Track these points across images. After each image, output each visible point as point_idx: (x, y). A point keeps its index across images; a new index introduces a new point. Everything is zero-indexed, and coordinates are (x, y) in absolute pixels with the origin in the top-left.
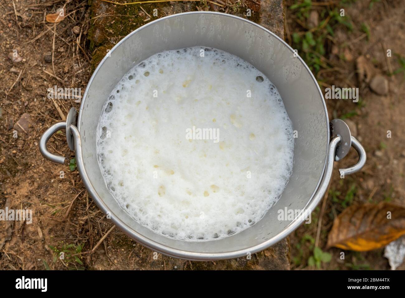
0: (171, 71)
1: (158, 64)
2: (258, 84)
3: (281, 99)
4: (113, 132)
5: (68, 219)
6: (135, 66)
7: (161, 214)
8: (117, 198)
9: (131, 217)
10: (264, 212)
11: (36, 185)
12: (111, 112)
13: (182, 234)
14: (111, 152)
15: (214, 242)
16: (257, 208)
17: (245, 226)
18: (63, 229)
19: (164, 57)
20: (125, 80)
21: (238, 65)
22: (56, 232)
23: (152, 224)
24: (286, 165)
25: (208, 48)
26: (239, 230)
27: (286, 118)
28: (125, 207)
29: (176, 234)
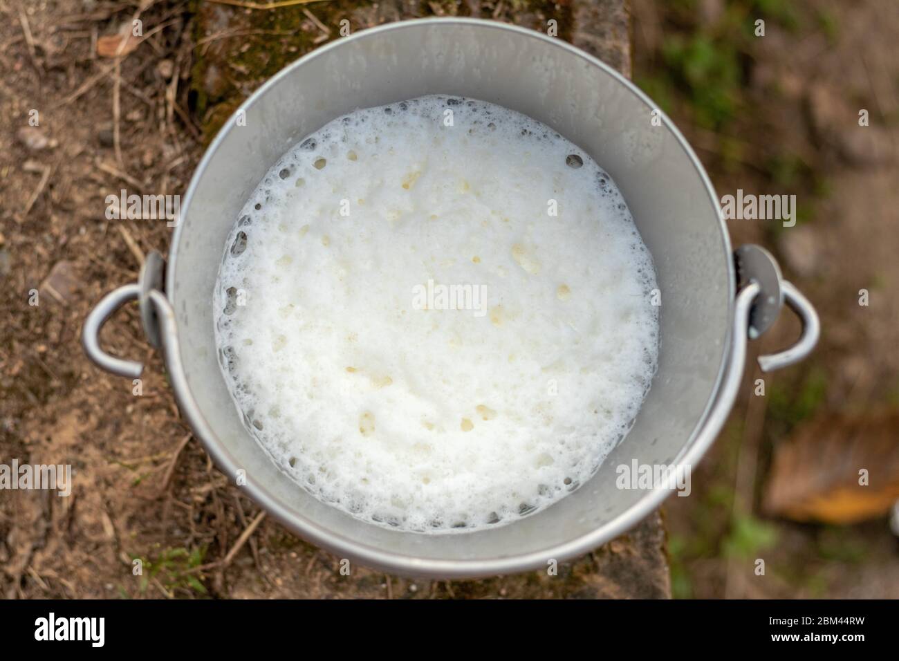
0: (373, 155)
1: (344, 140)
2: (572, 173)
3: (624, 203)
4: (251, 299)
5: (169, 494)
6: (293, 149)
7: (368, 476)
8: (269, 445)
9: (302, 486)
10: (598, 460)
11: (93, 420)
12: (245, 254)
13: (417, 519)
14: (249, 342)
15: (488, 532)
16: (582, 451)
17: (557, 493)
18: (158, 516)
19: (357, 124)
20: (273, 179)
21: (523, 133)
22: (143, 523)
23: (348, 500)
24: (643, 352)
25: (454, 98)
26: (544, 502)
27: (638, 246)
28: (288, 465)
29: (404, 519)
